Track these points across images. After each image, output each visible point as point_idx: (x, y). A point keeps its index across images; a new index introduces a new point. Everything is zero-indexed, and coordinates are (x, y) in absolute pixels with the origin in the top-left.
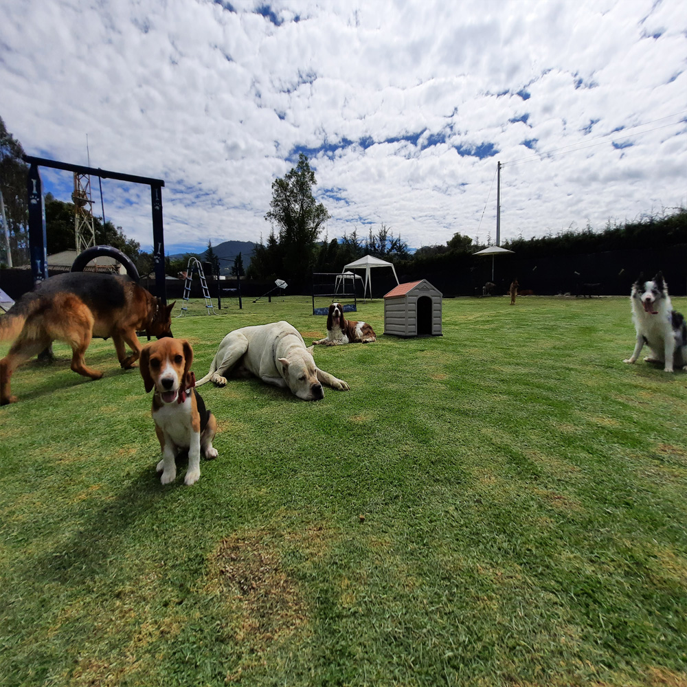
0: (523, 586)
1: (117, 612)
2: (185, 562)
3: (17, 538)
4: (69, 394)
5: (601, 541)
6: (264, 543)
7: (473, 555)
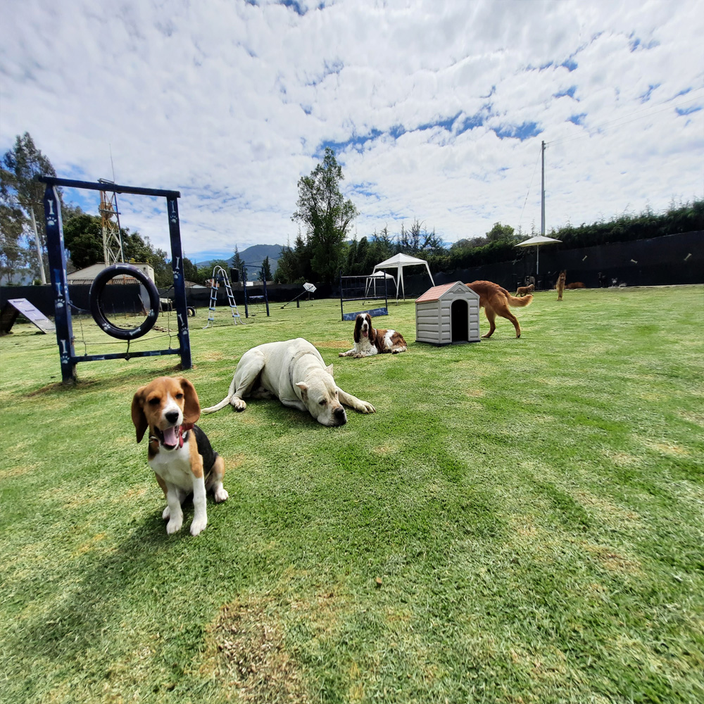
0: (568, 684)
1: (104, 697)
2: (182, 635)
3: (14, 601)
4: (88, 422)
5: (669, 622)
6: (268, 612)
7: (507, 636)
